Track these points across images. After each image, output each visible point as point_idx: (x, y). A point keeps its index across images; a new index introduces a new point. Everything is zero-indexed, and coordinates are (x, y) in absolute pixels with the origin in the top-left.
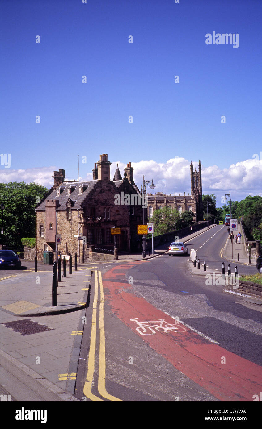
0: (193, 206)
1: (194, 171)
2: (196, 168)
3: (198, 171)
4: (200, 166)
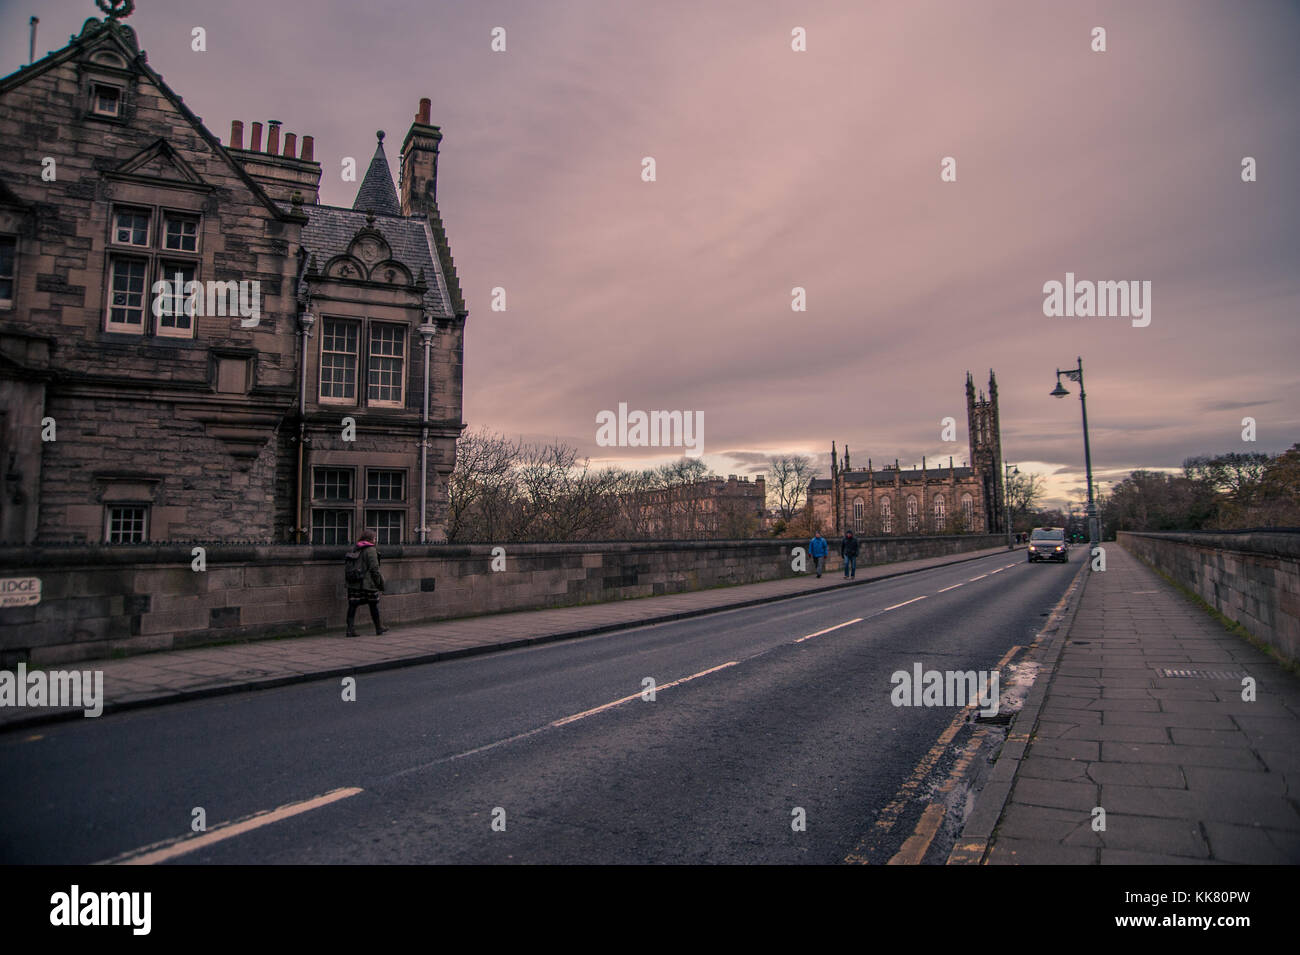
0: (976, 493)
1: (977, 400)
2: (982, 390)
3: (988, 398)
4: (993, 384)
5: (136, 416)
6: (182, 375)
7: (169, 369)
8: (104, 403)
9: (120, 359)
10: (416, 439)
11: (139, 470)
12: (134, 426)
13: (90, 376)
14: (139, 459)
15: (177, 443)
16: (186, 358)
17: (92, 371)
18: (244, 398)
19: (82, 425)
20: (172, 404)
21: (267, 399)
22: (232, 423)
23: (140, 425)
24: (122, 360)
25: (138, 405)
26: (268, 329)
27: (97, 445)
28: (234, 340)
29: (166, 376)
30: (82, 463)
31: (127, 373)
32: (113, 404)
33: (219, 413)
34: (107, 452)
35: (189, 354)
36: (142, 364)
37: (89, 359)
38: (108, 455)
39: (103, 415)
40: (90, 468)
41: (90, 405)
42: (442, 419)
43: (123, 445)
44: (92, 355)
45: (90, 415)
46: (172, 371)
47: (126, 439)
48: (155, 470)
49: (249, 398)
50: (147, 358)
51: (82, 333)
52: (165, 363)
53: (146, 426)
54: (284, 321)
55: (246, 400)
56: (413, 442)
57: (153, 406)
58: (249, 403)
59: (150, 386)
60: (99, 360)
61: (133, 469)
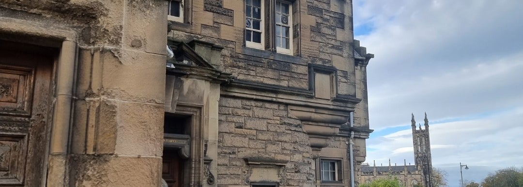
1: (418, 129)
4: (426, 120)
5: (268, 114)
6: (294, 84)
7: (287, 78)
8: (248, 103)
9: (258, 68)
10: (345, 139)
11: (270, 157)
12: (265, 121)
13: (239, 80)
14: (271, 148)
15: (290, 136)
16: (295, 71)
17: (241, 77)
18: (330, 103)
19: (235, 119)
20: (287, 105)
21: (342, 104)
22: (317, 122)
23: (269, 121)
24: (259, 70)
25: (267, 105)
26: (339, 52)
27: (245, 136)
28: (321, 59)
29: (284, 84)
30: (236, 150)
31: (261, 80)
32: (253, 103)
33: (313, 114)
34: (251, 142)
35: (297, 68)
36: (270, 73)
37: (239, 67)
38: (252, 144)
39: (247, 112)
40: (242, 155)
41: (238, 103)
42: (359, 125)
43: (260, 136)
44: (240, 64)
45: (240, 112)
46: (288, 81)
47: (262, 131)
48: (279, 157)
49: (331, 103)
50: (273, 69)
51: (234, 47)
52: (284, 73)
53: (273, 122)
54: (347, 48)
55: (330, 105)
56: (344, 141)
57: (275, 106)
58: (332, 107)
59: (275, 90)
60: (245, 68)
61: (267, 156)
